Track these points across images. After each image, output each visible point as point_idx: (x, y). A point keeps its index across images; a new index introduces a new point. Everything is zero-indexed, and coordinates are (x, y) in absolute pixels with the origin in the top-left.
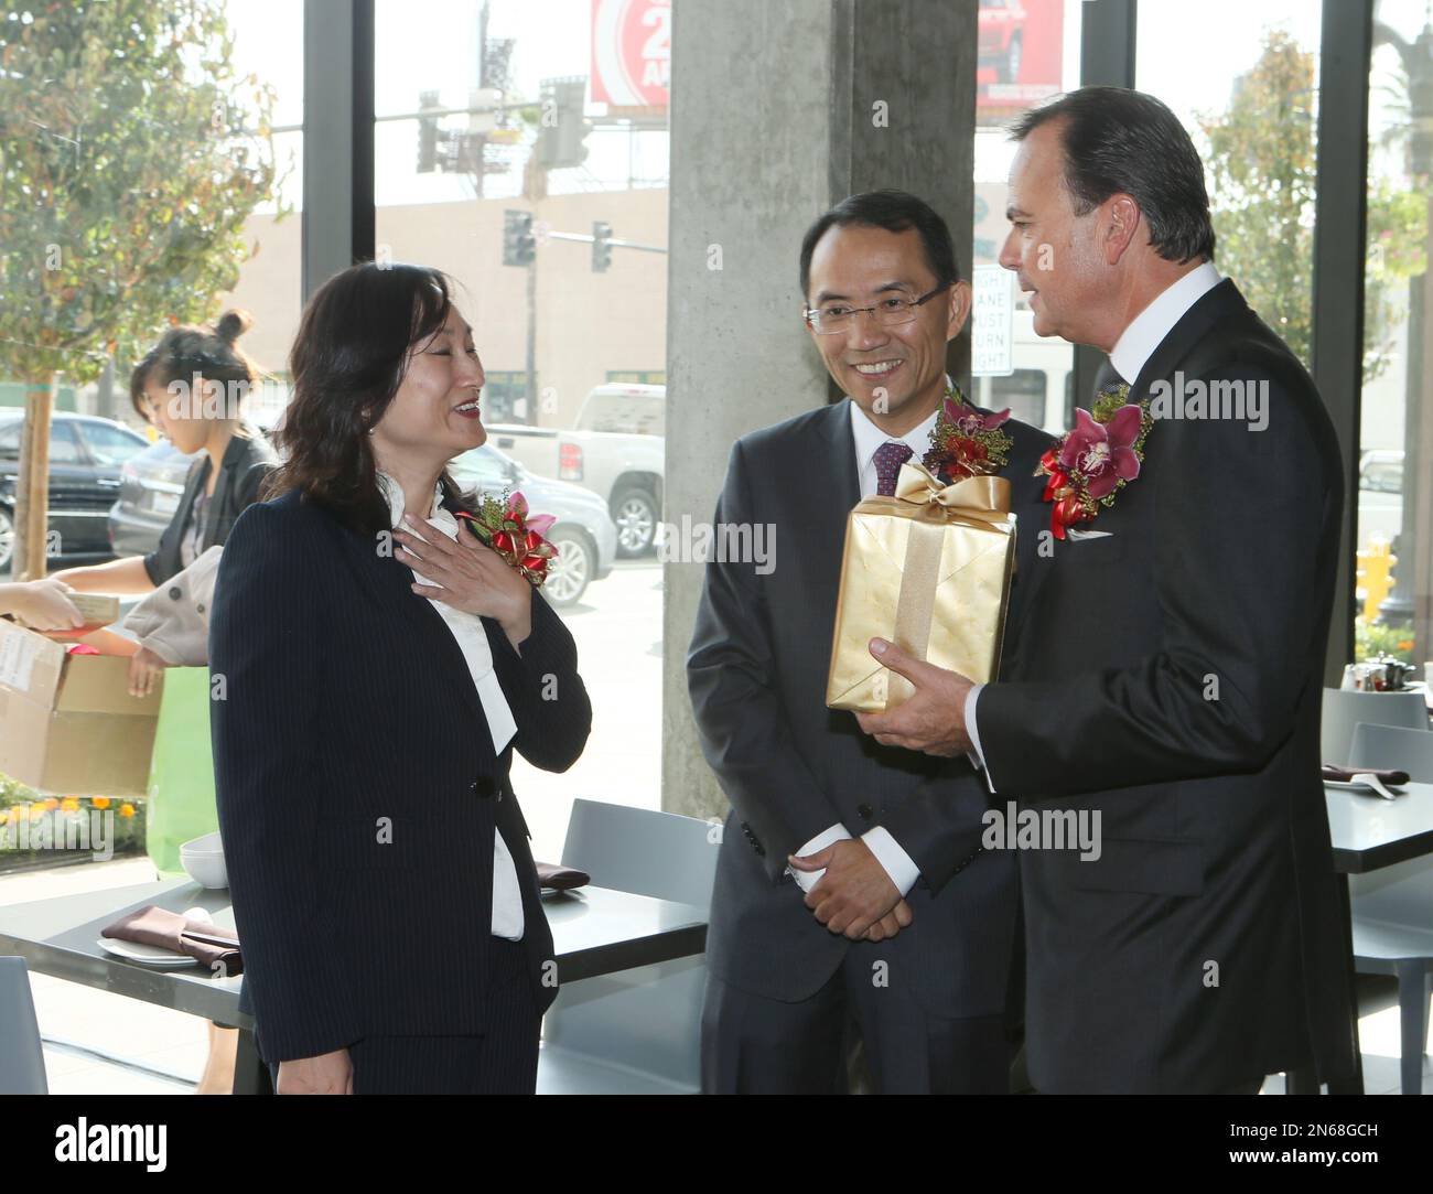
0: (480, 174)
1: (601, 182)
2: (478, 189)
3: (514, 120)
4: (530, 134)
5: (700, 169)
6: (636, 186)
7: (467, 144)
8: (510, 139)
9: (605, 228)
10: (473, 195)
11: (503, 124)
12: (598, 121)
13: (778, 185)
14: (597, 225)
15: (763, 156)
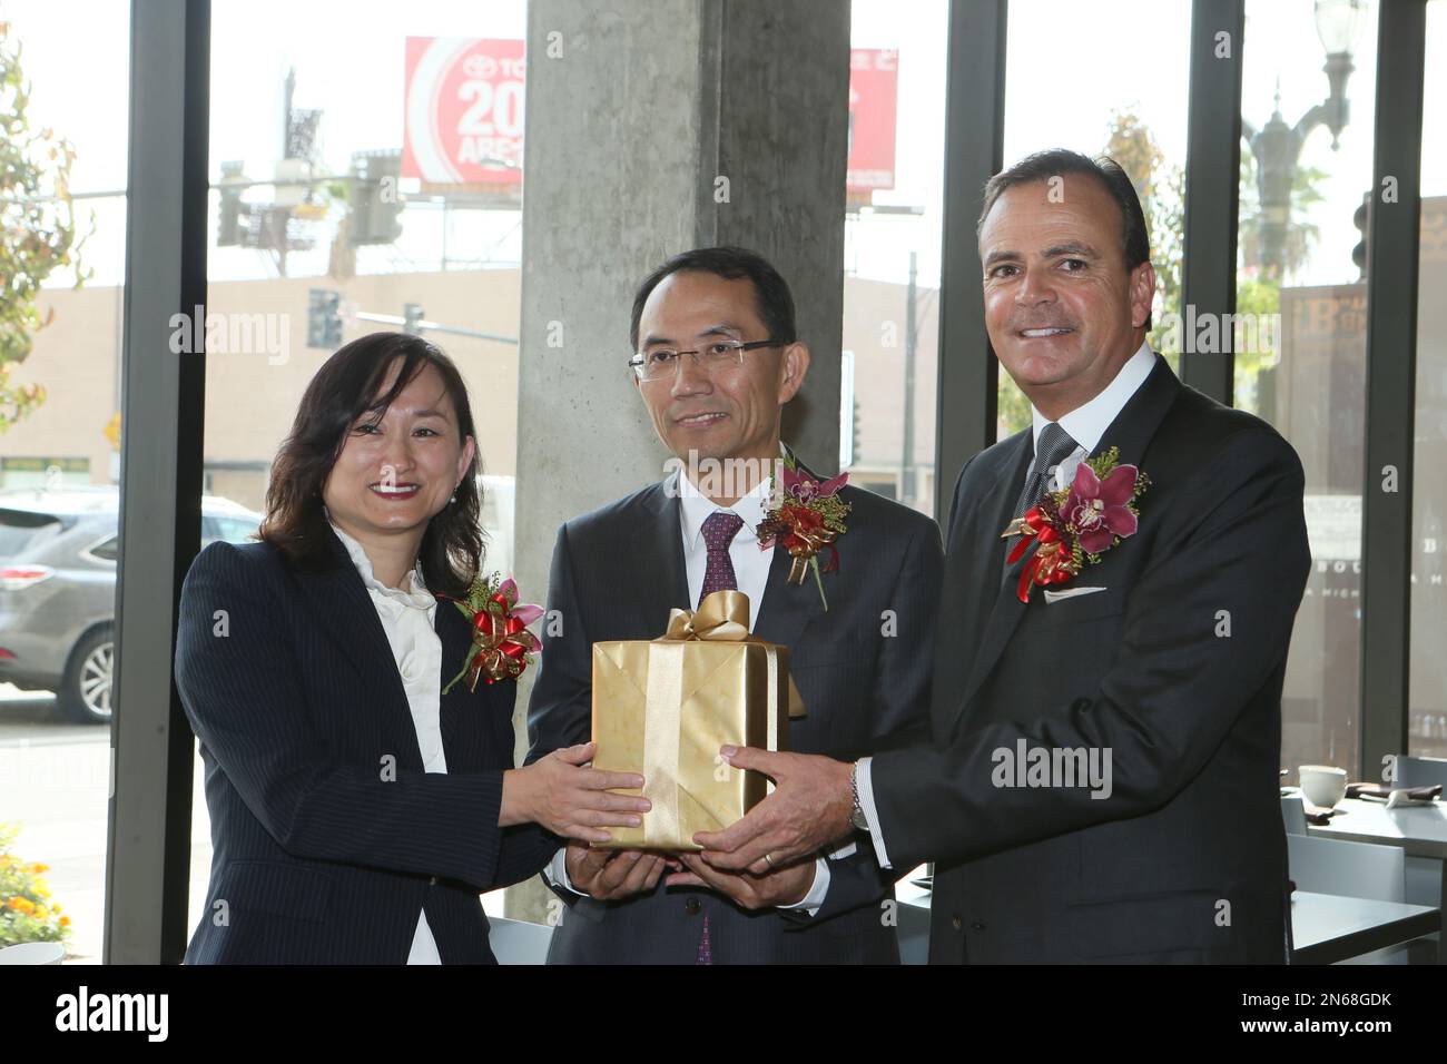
0: (283, 251)
1: (413, 262)
2: (281, 267)
3: (321, 195)
4: (338, 211)
5: (555, 231)
6: (450, 267)
7: (269, 220)
8: (316, 214)
9: (416, 311)
10: (275, 273)
11: (309, 199)
12: (412, 198)
13: (639, 249)
14: (408, 307)
15: (623, 219)
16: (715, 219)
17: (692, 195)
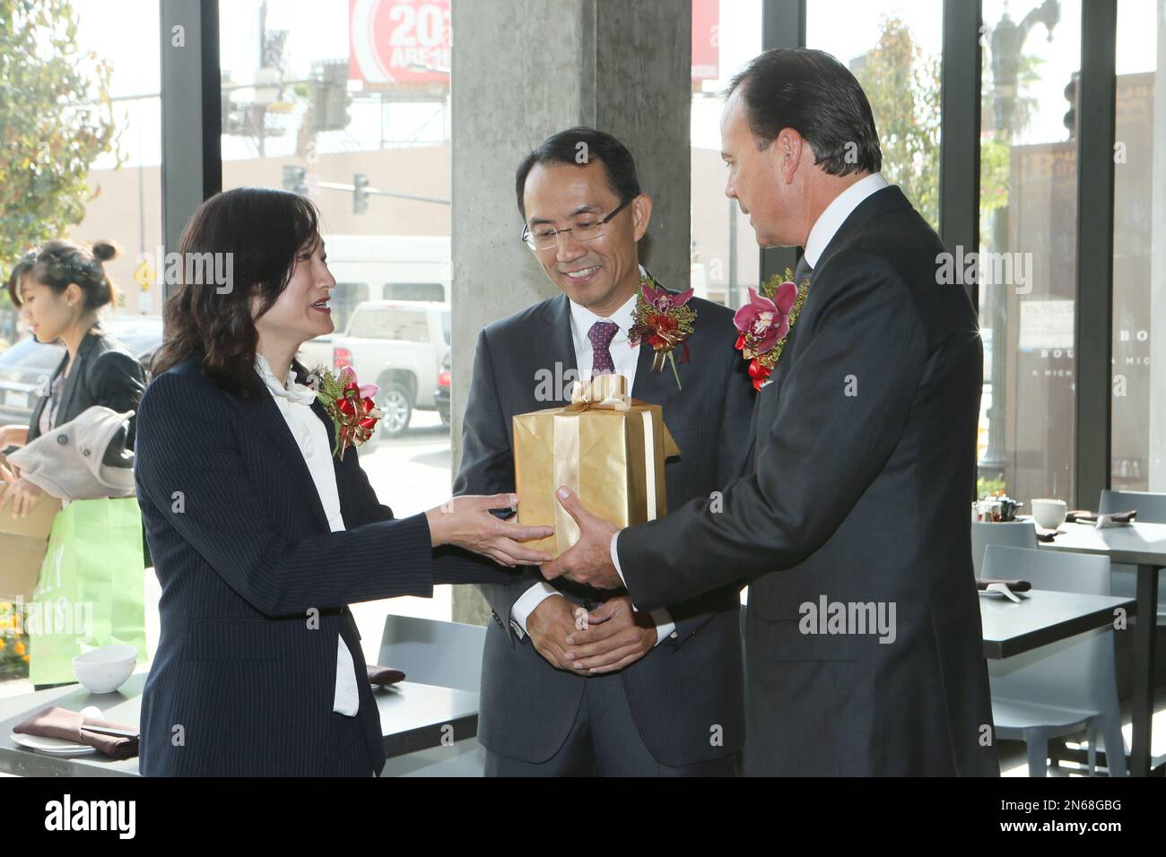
0: (262, 138)
1: (359, 144)
2: (261, 149)
3: (289, 94)
4: (302, 106)
5: (476, 116)
6: (386, 146)
7: (251, 114)
8: (285, 109)
9: (363, 180)
10: (256, 154)
11: (280, 98)
12: (357, 95)
13: (539, 128)
14: (357, 177)
15: (526, 106)
16: (595, 105)
17: (577, 87)
